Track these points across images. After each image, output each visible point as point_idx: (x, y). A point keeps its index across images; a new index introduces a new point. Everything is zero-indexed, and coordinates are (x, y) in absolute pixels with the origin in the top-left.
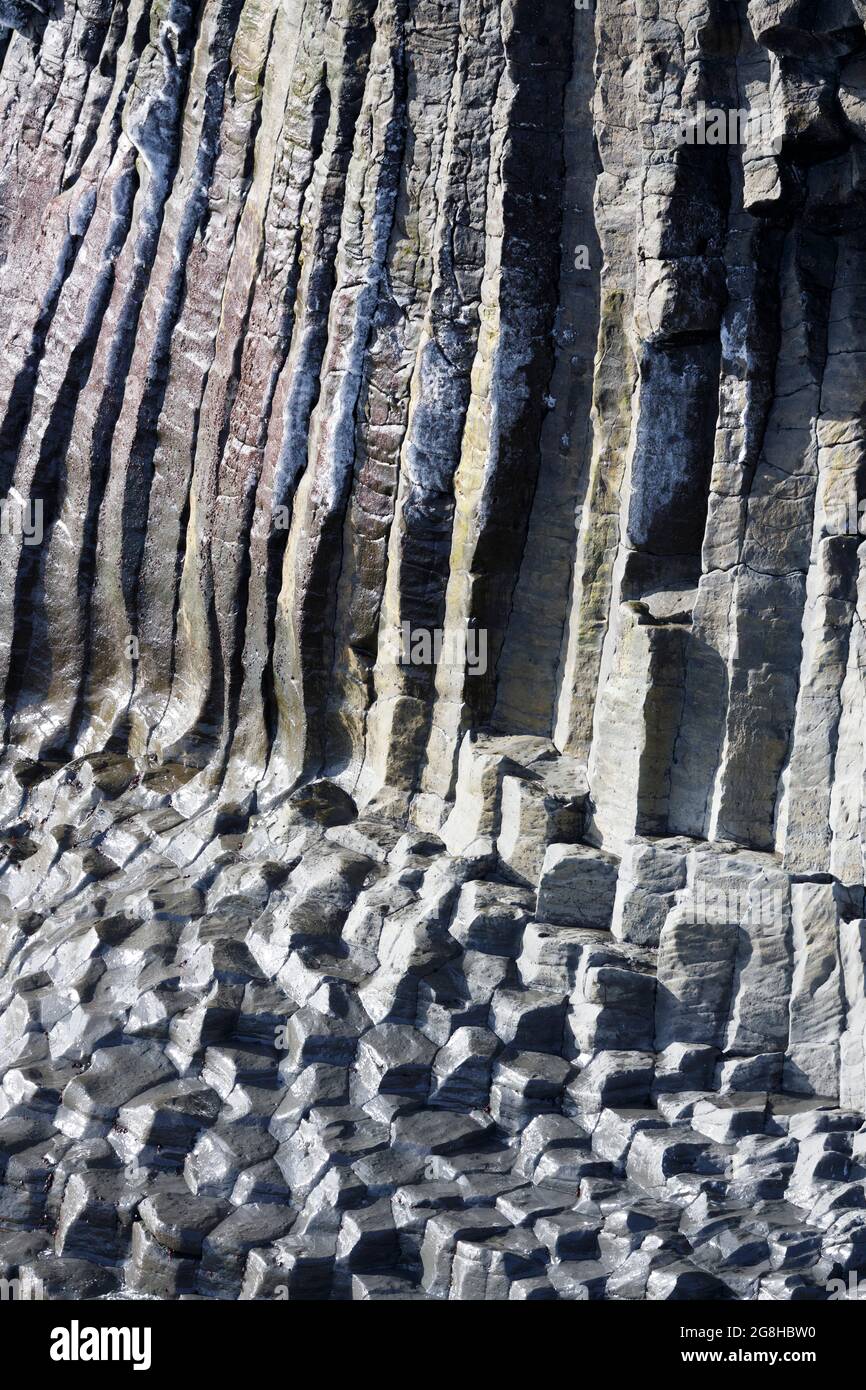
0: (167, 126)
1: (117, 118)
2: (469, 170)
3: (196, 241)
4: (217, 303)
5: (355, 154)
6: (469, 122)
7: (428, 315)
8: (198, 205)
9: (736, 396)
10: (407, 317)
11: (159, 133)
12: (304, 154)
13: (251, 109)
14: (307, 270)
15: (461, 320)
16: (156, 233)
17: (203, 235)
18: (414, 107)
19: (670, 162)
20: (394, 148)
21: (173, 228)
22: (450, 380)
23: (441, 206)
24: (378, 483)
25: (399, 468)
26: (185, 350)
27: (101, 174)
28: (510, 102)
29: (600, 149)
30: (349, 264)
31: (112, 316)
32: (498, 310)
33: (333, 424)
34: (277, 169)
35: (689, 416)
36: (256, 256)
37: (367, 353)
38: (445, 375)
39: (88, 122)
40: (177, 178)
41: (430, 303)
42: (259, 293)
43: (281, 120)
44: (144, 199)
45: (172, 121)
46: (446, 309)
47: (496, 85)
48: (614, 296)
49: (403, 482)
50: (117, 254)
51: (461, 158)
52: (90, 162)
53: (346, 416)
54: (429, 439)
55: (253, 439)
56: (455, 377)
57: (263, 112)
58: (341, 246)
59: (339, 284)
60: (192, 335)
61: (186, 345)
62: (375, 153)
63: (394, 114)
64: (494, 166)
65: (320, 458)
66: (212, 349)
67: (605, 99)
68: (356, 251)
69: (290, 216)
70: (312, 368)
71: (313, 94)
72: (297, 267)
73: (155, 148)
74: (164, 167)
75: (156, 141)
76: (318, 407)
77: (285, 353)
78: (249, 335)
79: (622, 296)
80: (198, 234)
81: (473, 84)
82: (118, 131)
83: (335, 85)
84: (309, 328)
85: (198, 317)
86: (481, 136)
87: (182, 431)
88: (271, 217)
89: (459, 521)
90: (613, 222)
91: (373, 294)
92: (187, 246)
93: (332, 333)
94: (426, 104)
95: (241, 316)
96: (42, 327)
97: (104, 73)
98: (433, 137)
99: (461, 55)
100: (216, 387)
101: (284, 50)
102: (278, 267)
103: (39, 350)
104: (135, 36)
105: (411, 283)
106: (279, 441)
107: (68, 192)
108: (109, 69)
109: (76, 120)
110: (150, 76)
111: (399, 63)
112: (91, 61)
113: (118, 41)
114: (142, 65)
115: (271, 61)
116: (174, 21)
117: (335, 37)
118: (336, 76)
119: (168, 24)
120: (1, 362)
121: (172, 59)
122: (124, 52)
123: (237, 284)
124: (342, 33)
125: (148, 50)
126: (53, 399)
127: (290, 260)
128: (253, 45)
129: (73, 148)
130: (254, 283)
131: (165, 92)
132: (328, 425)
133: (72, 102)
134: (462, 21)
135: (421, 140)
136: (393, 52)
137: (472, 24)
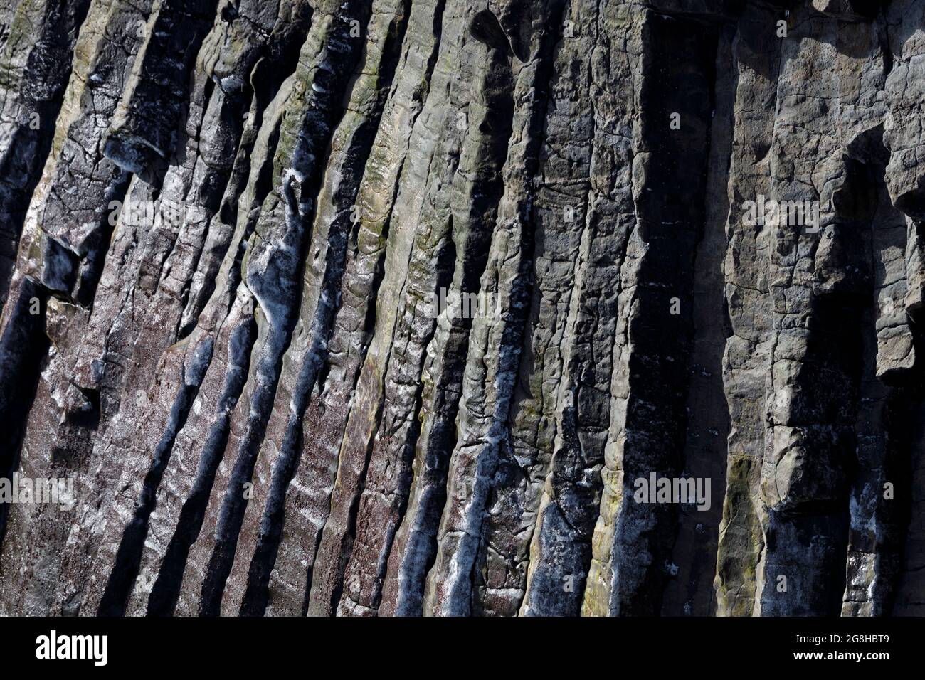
0: (288, 276)
1: (237, 265)
2: (595, 329)
3: (314, 395)
4: (333, 458)
6: (597, 280)
7: (550, 476)
8: (317, 358)
9: (863, 568)
10: (528, 478)
11: (279, 283)
12: (427, 309)
13: (374, 261)
14: (427, 427)
15: (584, 482)
16: (273, 385)
17: (322, 388)
18: (541, 264)
19: (802, 327)
20: (519, 305)
21: (290, 381)
22: (571, 544)
23: (565, 366)
26: (300, 506)
27: (219, 323)
28: (638, 260)
29: (730, 311)
30: (471, 422)
31: (225, 470)
32: (622, 474)
33: (449, 586)
34: (400, 323)
35: (815, 588)
36: (375, 411)
37: (486, 514)
38: (566, 539)
39: (206, 270)
40: (296, 331)
41: (552, 465)
42: (377, 450)
43: (404, 274)
44: (262, 350)
45: (292, 271)
46: (568, 470)
47: (625, 244)
48: (741, 462)
50: (233, 406)
51: (588, 317)
52: (208, 311)
53: (462, 577)
54: (548, 604)
55: (367, 599)
56: (575, 541)
57: (386, 264)
58: (462, 404)
59: (460, 443)
60: (308, 491)
61: (302, 501)
63: (520, 270)
64: (621, 326)
66: (326, 505)
67: (737, 261)
68: (478, 409)
69: (410, 371)
70: (429, 528)
71: (438, 248)
72: (417, 423)
73: (274, 299)
74: (283, 319)
75: (277, 291)
76: (435, 569)
77: (403, 511)
78: (366, 492)
79: (749, 463)
80: (316, 388)
81: (603, 241)
82: (237, 279)
83: (461, 238)
84: (427, 487)
85: (314, 472)
86: (608, 295)
87: (295, 589)
88: (392, 372)
90: (742, 386)
91: (494, 453)
92: (305, 398)
93: (451, 493)
94: (553, 261)
95: (358, 472)
96: (153, 479)
97: (224, 220)
98: (559, 295)
99: (590, 211)
100: (330, 544)
101: (410, 202)
102: (397, 424)
103: (149, 503)
104: (258, 184)
105: (533, 444)
106: (394, 602)
107: (184, 341)
108: (230, 216)
109: (194, 268)
110: (272, 224)
111: (527, 218)
112: (211, 208)
113: (240, 189)
114: (263, 213)
115: (395, 212)
116: (298, 169)
117: (462, 190)
118: (461, 230)
119: (291, 172)
120: (111, 514)
121: (294, 208)
122: (246, 200)
123: (355, 439)
124: (469, 186)
125: (270, 198)
126: (162, 553)
127: (410, 417)
128: (377, 195)
129: (191, 296)
130: (372, 439)
131: (286, 241)
132: (444, 587)
133: (191, 249)
134: (592, 177)
135: (547, 297)
136: (521, 207)
137: (602, 180)
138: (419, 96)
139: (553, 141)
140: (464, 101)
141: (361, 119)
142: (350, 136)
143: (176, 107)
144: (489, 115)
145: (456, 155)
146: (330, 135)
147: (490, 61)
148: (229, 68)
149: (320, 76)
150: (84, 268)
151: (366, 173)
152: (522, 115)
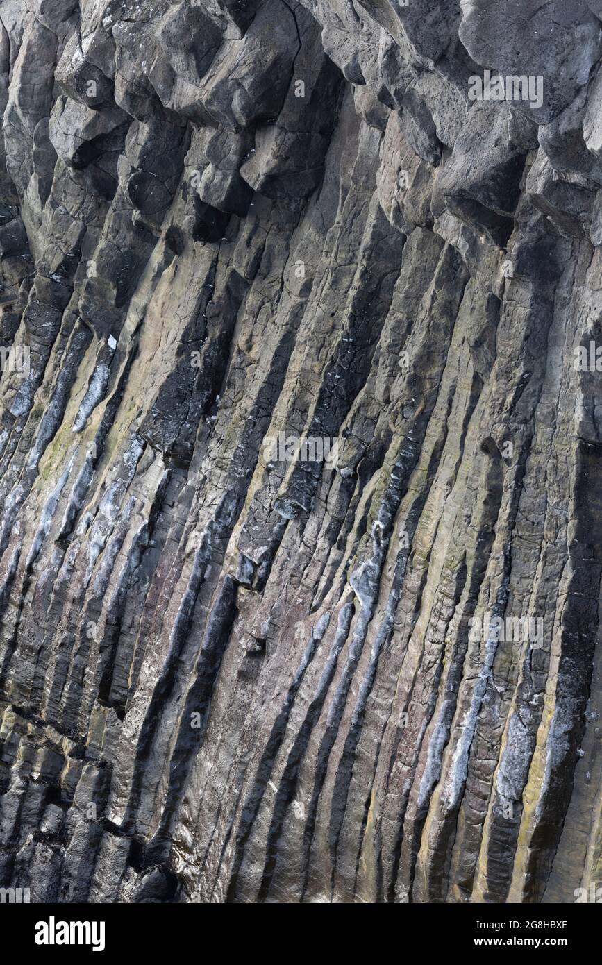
0: (373, 580)
1: (345, 573)
2: (543, 617)
3: (385, 647)
4: (395, 683)
5: (479, 604)
6: (545, 590)
7: (514, 698)
8: (388, 626)
10: (502, 699)
11: (368, 584)
12: (450, 602)
13: (421, 574)
14: (447, 667)
15: (533, 702)
16: (363, 641)
17: (389, 644)
18: (514, 579)
20: (501, 602)
22: (525, 736)
24: (480, 792)
25: (492, 784)
26: (375, 709)
27: (333, 606)
28: (570, 580)
30: (472, 666)
31: (335, 688)
32: (555, 698)
33: (456, 757)
34: (434, 609)
36: (418, 658)
37: (478, 718)
38: (522, 733)
39: (328, 575)
40: (377, 611)
41: (516, 692)
42: (419, 679)
43: (438, 582)
44: (358, 623)
45: (376, 578)
46: (525, 696)
47: (562, 570)
49: (494, 793)
50: (339, 652)
51: (539, 610)
52: (328, 598)
53: (464, 753)
54: (511, 769)
55: (410, 763)
56: (527, 735)
57: (428, 576)
58: (467, 656)
59: (465, 677)
60: (379, 700)
61: (376, 706)
62: (490, 604)
63: (503, 582)
64: (558, 616)
65: (447, 776)
66: (390, 709)
68: (476, 659)
69: (439, 636)
70: (446, 724)
71: (457, 568)
72: (442, 665)
73: (365, 593)
74: (369, 604)
75: (366, 588)
76: (448, 747)
77: (432, 715)
78: (412, 703)
80: (386, 643)
81: (549, 569)
82: (345, 581)
83: (470, 563)
84: (446, 701)
85: (383, 690)
86: (551, 599)
87: (369, 755)
88: (429, 637)
89: (524, 818)
91: (484, 684)
92: (380, 648)
93: (459, 705)
94: (521, 578)
95: (408, 691)
96: (294, 690)
97: (339, 548)
98: (524, 597)
99: (543, 551)
100: (391, 731)
101: (442, 542)
102: (431, 665)
103: (291, 703)
104: (358, 528)
105: (506, 680)
106: (425, 764)
107: (314, 614)
108: (342, 545)
109: (321, 574)
110: (365, 551)
111: (508, 553)
112: (332, 541)
113: (349, 531)
114: (361, 545)
115: (434, 547)
116: (381, 521)
117: (472, 536)
118: (471, 558)
119: (377, 522)
120: (268, 708)
121: (378, 543)
122: (352, 537)
123: (406, 672)
124: (476, 534)
125: (365, 537)
126: (297, 731)
127: (438, 661)
128: (425, 538)
129: (319, 589)
130: (416, 673)
131: (373, 561)
132: (453, 757)
133: (320, 563)
134: (545, 532)
135: (517, 598)
136: (505, 547)
137: (550, 534)
138: (450, 484)
139: (524, 511)
140: (475, 487)
141: (417, 495)
142: (411, 504)
143: (315, 484)
144: (489, 495)
145: (469, 517)
146: (399, 503)
147: (491, 465)
148: (345, 463)
149: (395, 469)
150: (261, 572)
151: (419, 525)
152: (507, 497)
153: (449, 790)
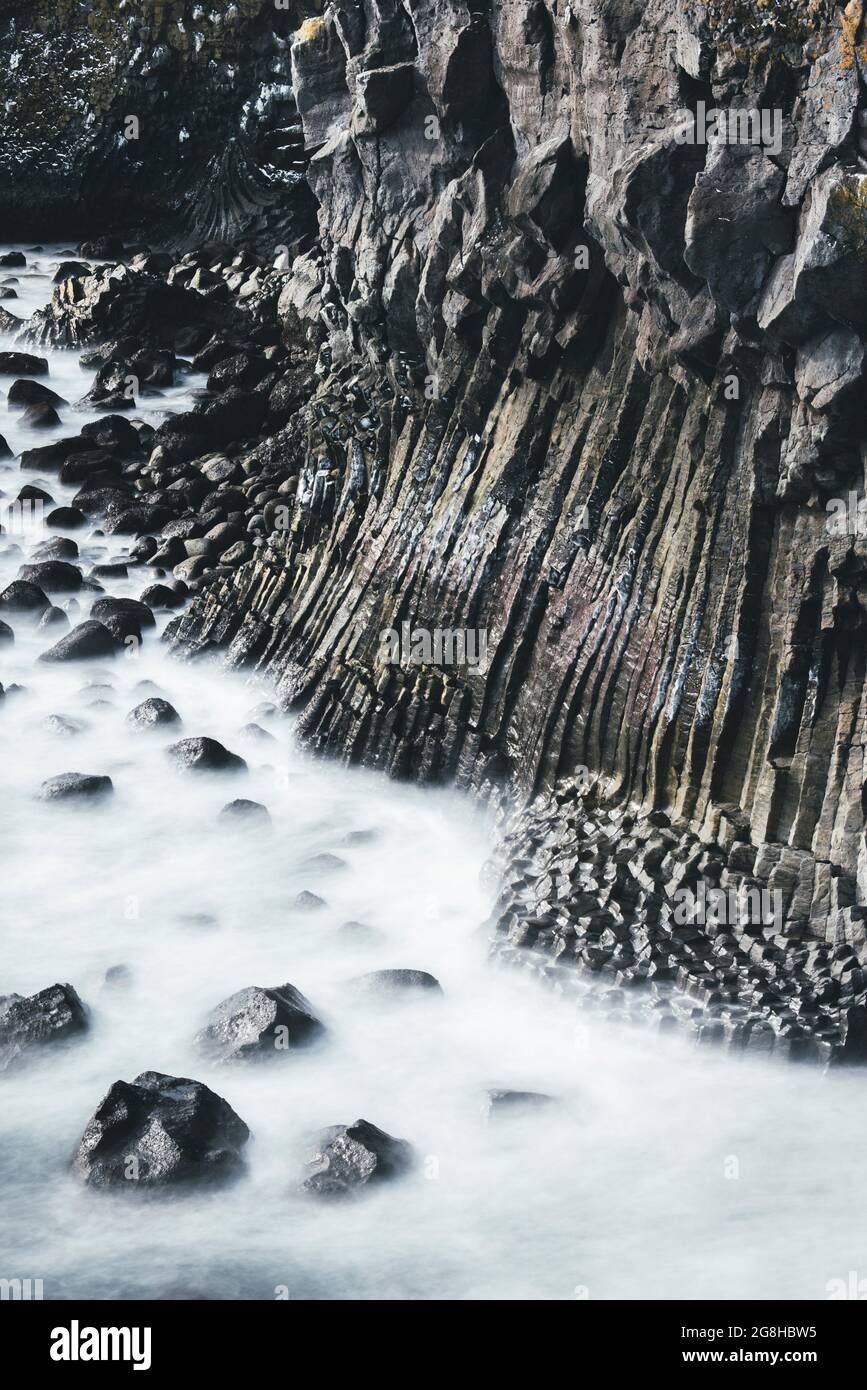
0: (628, 584)
1: (612, 579)
2: (729, 609)
3: (635, 624)
4: (640, 646)
5: (691, 600)
6: (730, 592)
7: (710, 656)
8: (636, 612)
9: (813, 694)
10: (703, 656)
11: (625, 586)
12: (673, 598)
13: (657, 581)
14: (671, 637)
15: (721, 659)
16: (622, 620)
17: (637, 622)
18: (712, 585)
19: (798, 612)
20: (704, 599)
21: (627, 620)
23: (718, 620)
24: (688, 712)
25: (696, 707)
26: (628, 661)
27: (605, 599)
28: (745, 586)
29: (774, 605)
30: (685, 636)
32: (735, 657)
33: (675, 690)
34: (664, 602)
35: (796, 699)
36: (654, 631)
37: (688, 667)
38: (714, 677)
39: (602, 581)
40: (631, 602)
41: (711, 652)
42: (654, 644)
43: (667, 586)
44: (619, 609)
45: (630, 583)
46: (716, 655)
47: (740, 581)
48: (774, 656)
49: (696, 713)
50: (608, 627)
51: (726, 604)
52: (601, 594)
53: (679, 688)
54: (707, 699)
56: (717, 678)
57: (661, 582)
58: (683, 630)
59: (681, 643)
60: (630, 656)
61: (628, 659)
62: (697, 600)
63: (705, 587)
64: (737, 608)
65: (669, 702)
66: (637, 661)
67: (777, 588)
68: (688, 632)
69: (666, 618)
70: (669, 671)
71: (678, 578)
72: (668, 636)
73: (623, 591)
74: (626, 598)
75: (624, 589)
76: (670, 685)
77: (661, 665)
78: (650, 658)
79: (777, 656)
80: (635, 622)
81: (733, 579)
82: (612, 584)
83: (686, 575)
84: (670, 658)
85: (633, 650)
86: (734, 597)
87: (624, 688)
88: (661, 618)
89: (715, 728)
90: (776, 630)
91: (692, 647)
92: (631, 625)
93: (678, 660)
94: (716, 584)
95: (648, 651)
96: (580, 649)
97: (609, 565)
98: (717, 596)
99: (729, 569)
100: (637, 675)
101: (670, 562)
102: (661, 636)
103: (578, 656)
104: (620, 553)
105: (705, 645)
106: (656, 695)
107: (593, 604)
108: (611, 563)
109: (598, 580)
110: (624, 567)
111: (708, 570)
112: (605, 560)
113: (615, 554)
114: (622, 563)
115: (665, 565)
116: (634, 549)
117: (687, 559)
118: (686, 572)
119: (631, 549)
120: (565, 660)
121: (632, 562)
122: (616, 558)
123: (647, 640)
124: (690, 558)
125: (624, 558)
126: (581, 673)
127: (666, 634)
128: (660, 559)
129: (596, 589)
130: (653, 640)
131: (628, 573)
132: (673, 691)
133: (597, 573)
134: (731, 557)
135: (713, 596)
136: (707, 566)
137: (734, 559)
138: (676, 527)
139: (719, 544)
140: (690, 530)
141: (656, 534)
142: (652, 539)
143: (596, 526)
144: (698, 535)
145: (686, 547)
146: (645, 538)
147: (699, 517)
148: (614, 514)
149: (643, 518)
150: (562, 578)
151: (657, 552)
152: (709, 535)
153: (670, 711)
